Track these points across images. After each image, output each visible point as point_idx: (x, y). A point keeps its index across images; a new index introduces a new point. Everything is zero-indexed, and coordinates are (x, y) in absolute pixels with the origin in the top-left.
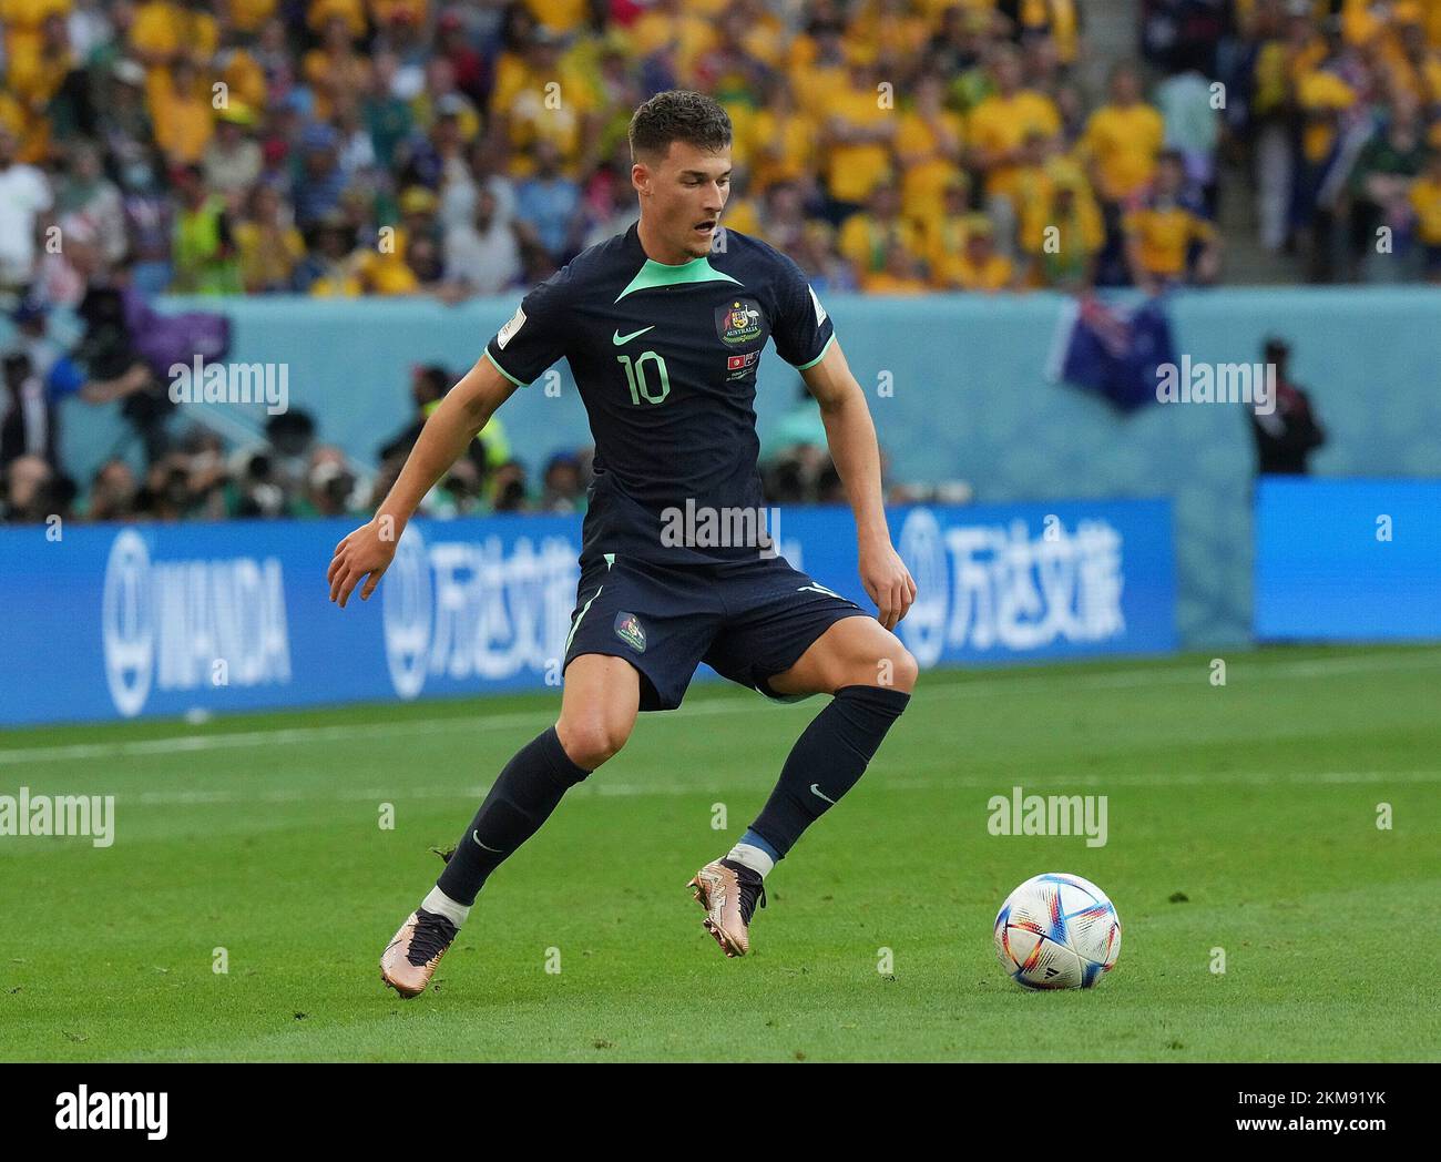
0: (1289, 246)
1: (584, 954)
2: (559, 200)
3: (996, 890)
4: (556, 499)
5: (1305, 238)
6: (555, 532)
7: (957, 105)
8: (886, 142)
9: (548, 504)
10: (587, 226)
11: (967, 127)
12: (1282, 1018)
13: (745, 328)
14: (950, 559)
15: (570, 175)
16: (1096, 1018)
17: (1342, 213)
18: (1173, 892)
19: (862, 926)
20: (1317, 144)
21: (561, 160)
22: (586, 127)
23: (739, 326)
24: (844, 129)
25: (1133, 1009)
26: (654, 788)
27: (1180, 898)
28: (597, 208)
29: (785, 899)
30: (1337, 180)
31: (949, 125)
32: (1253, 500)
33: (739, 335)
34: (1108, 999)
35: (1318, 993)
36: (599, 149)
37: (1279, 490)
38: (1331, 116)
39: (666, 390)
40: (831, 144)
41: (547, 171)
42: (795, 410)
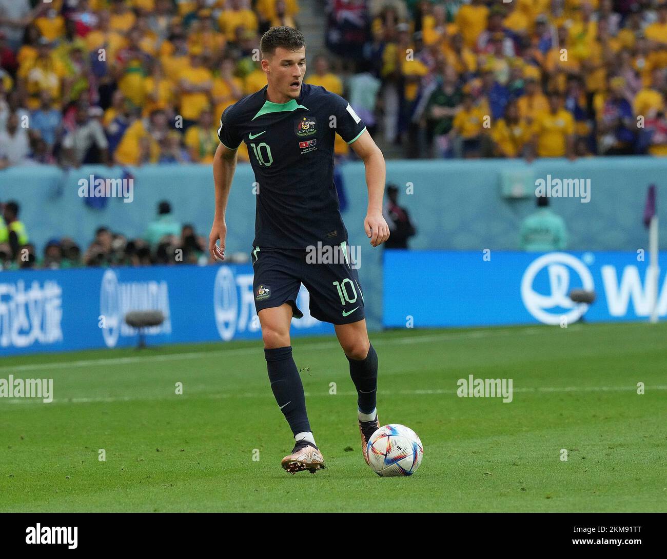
0: (398, 141)
1: (66, 478)
2: (52, 119)
3: (262, 446)
4: (50, 262)
5: (405, 137)
6: (50, 278)
7: (240, 74)
8: (207, 93)
9: (47, 265)
10: (64, 132)
11: (245, 84)
12: (398, 506)
13: (308, 129)
14: (238, 289)
15: (57, 107)
16: (310, 506)
17: (423, 124)
18: (346, 447)
19: (199, 464)
20: (411, 92)
21: (53, 100)
22: (64, 85)
23: (305, 128)
24: (187, 85)
25: (327, 502)
26: (98, 399)
27: (349, 449)
28: (68, 124)
29: (162, 451)
30: (420, 110)
31: (237, 84)
32: (382, 261)
33: (304, 133)
34: (316, 497)
35: (415, 494)
36: (70, 96)
37: (393, 256)
38: (417, 79)
39: (271, 160)
40: (181, 92)
41: (46, 106)
42: (157, 220)
